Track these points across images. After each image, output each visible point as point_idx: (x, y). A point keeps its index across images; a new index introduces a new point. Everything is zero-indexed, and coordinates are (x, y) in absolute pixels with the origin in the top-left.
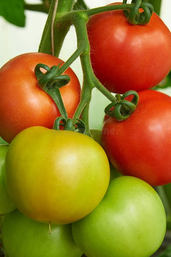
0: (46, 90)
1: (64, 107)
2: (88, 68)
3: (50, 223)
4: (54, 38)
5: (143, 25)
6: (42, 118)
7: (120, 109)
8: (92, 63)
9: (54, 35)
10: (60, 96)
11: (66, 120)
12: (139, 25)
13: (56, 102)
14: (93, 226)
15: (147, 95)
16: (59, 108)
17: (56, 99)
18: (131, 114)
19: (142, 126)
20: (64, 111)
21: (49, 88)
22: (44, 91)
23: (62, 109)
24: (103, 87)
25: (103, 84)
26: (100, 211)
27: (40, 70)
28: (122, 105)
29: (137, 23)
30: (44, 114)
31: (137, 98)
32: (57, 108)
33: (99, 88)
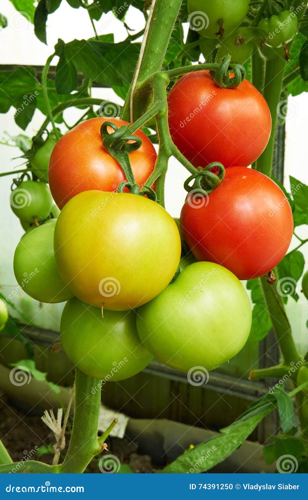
0: (112, 153)
1: (132, 174)
2: (164, 132)
3: (103, 305)
4: (133, 109)
5: (232, 89)
6: (105, 184)
7: (201, 181)
8: (169, 127)
9: (133, 106)
10: (128, 160)
11: (132, 186)
12: (228, 88)
13: (123, 167)
14: (158, 315)
15: (236, 171)
16: (126, 174)
17: (124, 165)
18: (215, 189)
19: (226, 200)
20: (132, 178)
21: (116, 153)
22: (110, 155)
23: (130, 175)
24: (181, 155)
25: (182, 152)
26: (167, 297)
27: (107, 132)
28: (204, 177)
29: (225, 86)
30: (107, 180)
31: (222, 172)
32: (124, 174)
33: (176, 156)
